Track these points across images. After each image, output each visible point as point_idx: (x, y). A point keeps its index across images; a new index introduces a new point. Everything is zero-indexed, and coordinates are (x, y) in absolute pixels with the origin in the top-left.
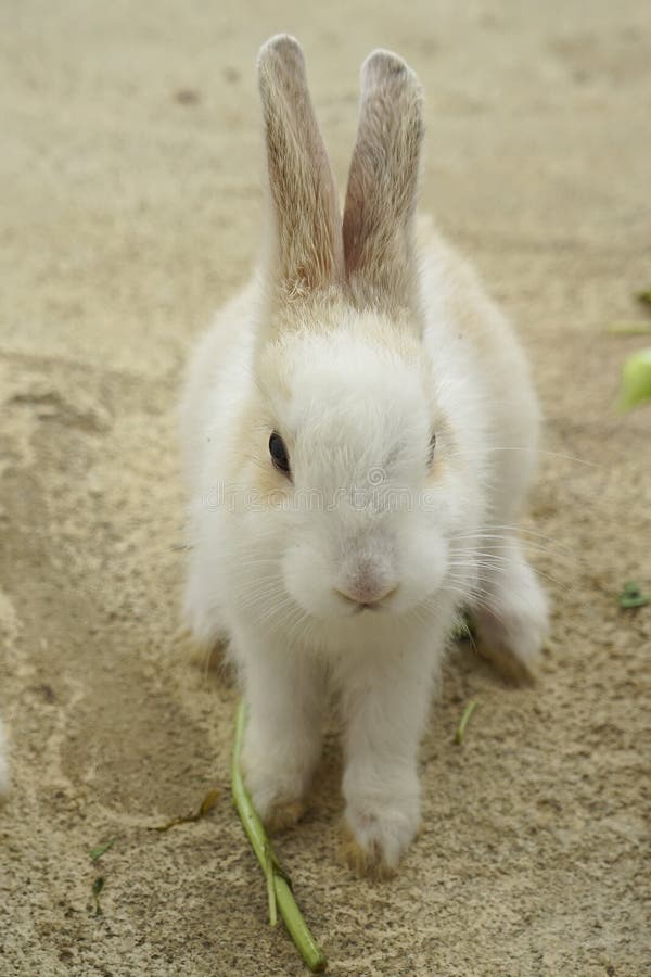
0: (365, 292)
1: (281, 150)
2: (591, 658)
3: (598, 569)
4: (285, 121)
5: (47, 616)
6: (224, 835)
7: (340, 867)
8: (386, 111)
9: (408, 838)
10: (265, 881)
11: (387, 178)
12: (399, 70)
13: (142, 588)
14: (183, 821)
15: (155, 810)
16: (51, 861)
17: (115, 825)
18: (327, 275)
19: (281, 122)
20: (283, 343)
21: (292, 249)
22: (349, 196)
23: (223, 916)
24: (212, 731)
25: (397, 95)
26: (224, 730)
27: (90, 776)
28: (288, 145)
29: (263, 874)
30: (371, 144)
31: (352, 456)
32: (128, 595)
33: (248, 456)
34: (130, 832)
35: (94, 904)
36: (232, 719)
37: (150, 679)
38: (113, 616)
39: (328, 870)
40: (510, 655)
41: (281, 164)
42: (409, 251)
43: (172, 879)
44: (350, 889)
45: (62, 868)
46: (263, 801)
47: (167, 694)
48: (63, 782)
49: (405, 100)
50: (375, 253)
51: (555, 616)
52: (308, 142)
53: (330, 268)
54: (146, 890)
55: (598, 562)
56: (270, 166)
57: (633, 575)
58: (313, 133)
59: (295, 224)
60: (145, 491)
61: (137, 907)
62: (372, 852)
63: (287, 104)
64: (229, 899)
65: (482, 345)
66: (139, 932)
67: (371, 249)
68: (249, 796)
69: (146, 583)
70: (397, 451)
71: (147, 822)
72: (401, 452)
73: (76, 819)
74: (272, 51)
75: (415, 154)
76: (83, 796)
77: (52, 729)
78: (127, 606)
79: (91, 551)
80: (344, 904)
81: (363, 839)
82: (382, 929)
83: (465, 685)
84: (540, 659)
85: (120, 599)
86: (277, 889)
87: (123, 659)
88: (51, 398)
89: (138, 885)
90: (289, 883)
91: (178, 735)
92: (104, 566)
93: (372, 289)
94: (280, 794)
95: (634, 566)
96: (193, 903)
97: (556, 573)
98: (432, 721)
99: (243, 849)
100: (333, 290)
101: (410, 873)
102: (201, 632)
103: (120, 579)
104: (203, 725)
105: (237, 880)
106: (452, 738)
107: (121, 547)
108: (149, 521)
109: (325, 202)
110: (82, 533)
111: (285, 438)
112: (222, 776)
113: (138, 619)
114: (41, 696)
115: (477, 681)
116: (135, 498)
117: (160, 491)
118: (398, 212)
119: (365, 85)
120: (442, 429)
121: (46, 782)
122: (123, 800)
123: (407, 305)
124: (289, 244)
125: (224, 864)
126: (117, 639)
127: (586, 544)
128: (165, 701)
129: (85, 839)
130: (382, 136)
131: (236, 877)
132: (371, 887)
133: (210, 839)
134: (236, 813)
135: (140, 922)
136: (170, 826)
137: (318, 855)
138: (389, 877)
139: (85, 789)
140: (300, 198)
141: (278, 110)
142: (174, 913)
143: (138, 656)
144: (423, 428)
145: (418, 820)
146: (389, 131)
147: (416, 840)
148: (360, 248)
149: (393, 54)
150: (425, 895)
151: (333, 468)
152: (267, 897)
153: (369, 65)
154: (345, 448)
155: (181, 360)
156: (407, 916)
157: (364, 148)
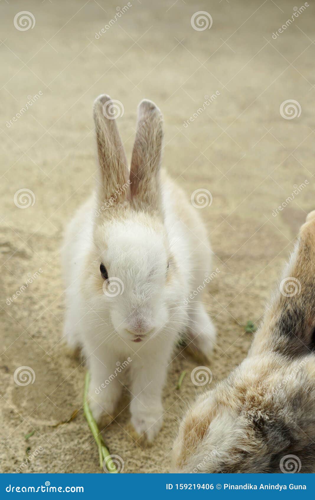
0: (139, 204)
1: (103, 145)
2: (234, 353)
3: (237, 315)
4: (105, 132)
5: (6, 337)
6: (81, 429)
7: (129, 442)
8: (147, 126)
9: (157, 430)
10: (98, 448)
11: (148, 155)
12: (153, 108)
13: (46, 324)
14: (63, 423)
15: (52, 418)
16: (8, 440)
17: (35, 425)
18: (123, 197)
19: (103, 133)
20: (105, 225)
21: (108, 186)
22: (132, 163)
23: (80, 463)
24: (75, 385)
25: (152, 119)
26: (80, 384)
27: (24, 404)
28: (106, 142)
29: (97, 445)
30: (141, 141)
31: (134, 272)
32: (40, 328)
33: (90, 273)
34: (41, 428)
35: (26, 458)
36: (84, 379)
37: (48, 363)
38: (33, 336)
39: (124, 443)
40: (200, 352)
41: (103, 151)
42: (157, 186)
43: (59, 447)
44: (134, 451)
45: (13, 443)
46: (97, 414)
47: (57, 369)
48: (13, 407)
49: (155, 121)
50: (143, 188)
51: (219, 336)
52: (115, 140)
53: (124, 194)
54: (48, 452)
55: (237, 312)
56: (99, 152)
57: (251, 318)
58: (117, 137)
59: (109, 176)
60: (47, 283)
61: (44, 460)
62: (142, 435)
63: (105, 125)
64: (83, 456)
65: (188, 223)
66: (45, 470)
67: (141, 186)
68: (91, 412)
69: (47, 322)
70: (153, 271)
71: (48, 423)
72: (155, 271)
73: (19, 422)
74: (99, 102)
75: (159, 145)
76: (21, 412)
77: (8, 385)
78: (39, 332)
79: (24, 309)
80: (131, 458)
81: (138, 431)
82: (147, 468)
83: (181, 365)
84: (212, 354)
85: (36, 329)
86: (103, 451)
87: (38, 355)
88: (7, 244)
89: (45, 450)
90: (108, 449)
91: (60, 386)
92: (30, 315)
93: (142, 203)
94: (104, 412)
95: (251, 314)
96: (68, 457)
97: (218, 317)
98: (168, 381)
99: (88, 435)
100: (126, 203)
101: (159, 444)
102: (71, 344)
103: (37, 321)
104: (72, 382)
105: (87, 448)
106: (175, 387)
107: (36, 307)
108: (49, 296)
109: (122, 167)
110: (21, 301)
111: (106, 266)
112: (79, 403)
113: (44, 338)
114: (4, 370)
115: (186, 363)
116: (42, 286)
117: (53, 283)
118: (153, 170)
119: (139, 114)
120: (171, 261)
121: (6, 406)
122: (38, 414)
123: (157, 209)
124: (107, 185)
125: (81, 441)
126: (35, 346)
127: (232, 305)
128: (56, 372)
129: (22, 431)
130: (146, 137)
131: (86, 447)
132: (142, 451)
133: (75, 430)
134: (85, 419)
135: (46, 466)
136: (58, 425)
137: (120, 437)
138: (150, 446)
139: (22, 410)
140: (111, 165)
141: (102, 128)
142: (60, 462)
143: (44, 353)
144: (164, 260)
145: (162, 421)
146: (149, 135)
147: (161, 430)
148: (137, 185)
149: (150, 101)
150: (165, 454)
151: (126, 278)
152: (98, 455)
153: (141, 106)
154: (131, 270)
155: (61, 229)
156: (158, 463)
157: (138, 142)
